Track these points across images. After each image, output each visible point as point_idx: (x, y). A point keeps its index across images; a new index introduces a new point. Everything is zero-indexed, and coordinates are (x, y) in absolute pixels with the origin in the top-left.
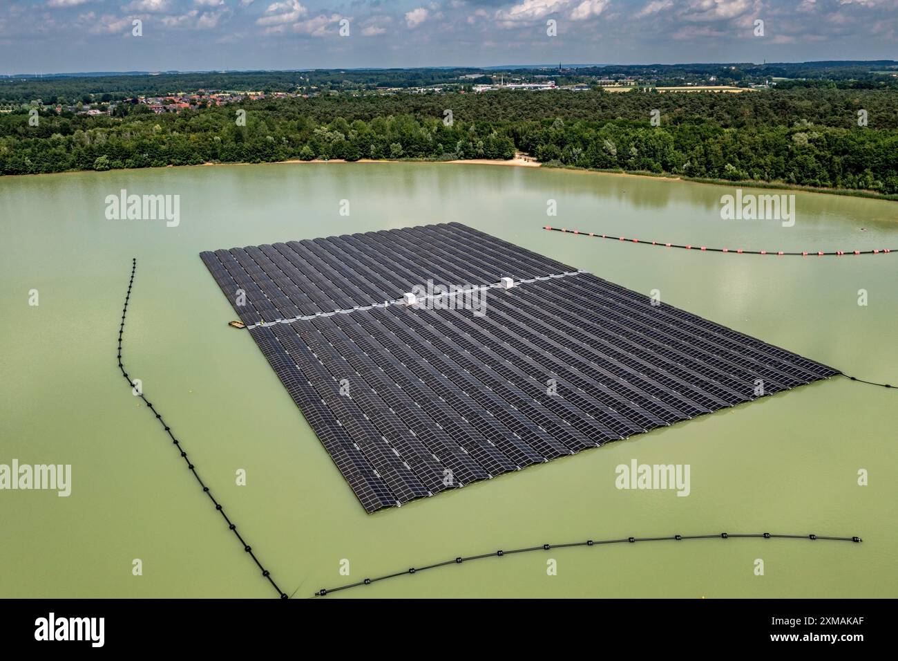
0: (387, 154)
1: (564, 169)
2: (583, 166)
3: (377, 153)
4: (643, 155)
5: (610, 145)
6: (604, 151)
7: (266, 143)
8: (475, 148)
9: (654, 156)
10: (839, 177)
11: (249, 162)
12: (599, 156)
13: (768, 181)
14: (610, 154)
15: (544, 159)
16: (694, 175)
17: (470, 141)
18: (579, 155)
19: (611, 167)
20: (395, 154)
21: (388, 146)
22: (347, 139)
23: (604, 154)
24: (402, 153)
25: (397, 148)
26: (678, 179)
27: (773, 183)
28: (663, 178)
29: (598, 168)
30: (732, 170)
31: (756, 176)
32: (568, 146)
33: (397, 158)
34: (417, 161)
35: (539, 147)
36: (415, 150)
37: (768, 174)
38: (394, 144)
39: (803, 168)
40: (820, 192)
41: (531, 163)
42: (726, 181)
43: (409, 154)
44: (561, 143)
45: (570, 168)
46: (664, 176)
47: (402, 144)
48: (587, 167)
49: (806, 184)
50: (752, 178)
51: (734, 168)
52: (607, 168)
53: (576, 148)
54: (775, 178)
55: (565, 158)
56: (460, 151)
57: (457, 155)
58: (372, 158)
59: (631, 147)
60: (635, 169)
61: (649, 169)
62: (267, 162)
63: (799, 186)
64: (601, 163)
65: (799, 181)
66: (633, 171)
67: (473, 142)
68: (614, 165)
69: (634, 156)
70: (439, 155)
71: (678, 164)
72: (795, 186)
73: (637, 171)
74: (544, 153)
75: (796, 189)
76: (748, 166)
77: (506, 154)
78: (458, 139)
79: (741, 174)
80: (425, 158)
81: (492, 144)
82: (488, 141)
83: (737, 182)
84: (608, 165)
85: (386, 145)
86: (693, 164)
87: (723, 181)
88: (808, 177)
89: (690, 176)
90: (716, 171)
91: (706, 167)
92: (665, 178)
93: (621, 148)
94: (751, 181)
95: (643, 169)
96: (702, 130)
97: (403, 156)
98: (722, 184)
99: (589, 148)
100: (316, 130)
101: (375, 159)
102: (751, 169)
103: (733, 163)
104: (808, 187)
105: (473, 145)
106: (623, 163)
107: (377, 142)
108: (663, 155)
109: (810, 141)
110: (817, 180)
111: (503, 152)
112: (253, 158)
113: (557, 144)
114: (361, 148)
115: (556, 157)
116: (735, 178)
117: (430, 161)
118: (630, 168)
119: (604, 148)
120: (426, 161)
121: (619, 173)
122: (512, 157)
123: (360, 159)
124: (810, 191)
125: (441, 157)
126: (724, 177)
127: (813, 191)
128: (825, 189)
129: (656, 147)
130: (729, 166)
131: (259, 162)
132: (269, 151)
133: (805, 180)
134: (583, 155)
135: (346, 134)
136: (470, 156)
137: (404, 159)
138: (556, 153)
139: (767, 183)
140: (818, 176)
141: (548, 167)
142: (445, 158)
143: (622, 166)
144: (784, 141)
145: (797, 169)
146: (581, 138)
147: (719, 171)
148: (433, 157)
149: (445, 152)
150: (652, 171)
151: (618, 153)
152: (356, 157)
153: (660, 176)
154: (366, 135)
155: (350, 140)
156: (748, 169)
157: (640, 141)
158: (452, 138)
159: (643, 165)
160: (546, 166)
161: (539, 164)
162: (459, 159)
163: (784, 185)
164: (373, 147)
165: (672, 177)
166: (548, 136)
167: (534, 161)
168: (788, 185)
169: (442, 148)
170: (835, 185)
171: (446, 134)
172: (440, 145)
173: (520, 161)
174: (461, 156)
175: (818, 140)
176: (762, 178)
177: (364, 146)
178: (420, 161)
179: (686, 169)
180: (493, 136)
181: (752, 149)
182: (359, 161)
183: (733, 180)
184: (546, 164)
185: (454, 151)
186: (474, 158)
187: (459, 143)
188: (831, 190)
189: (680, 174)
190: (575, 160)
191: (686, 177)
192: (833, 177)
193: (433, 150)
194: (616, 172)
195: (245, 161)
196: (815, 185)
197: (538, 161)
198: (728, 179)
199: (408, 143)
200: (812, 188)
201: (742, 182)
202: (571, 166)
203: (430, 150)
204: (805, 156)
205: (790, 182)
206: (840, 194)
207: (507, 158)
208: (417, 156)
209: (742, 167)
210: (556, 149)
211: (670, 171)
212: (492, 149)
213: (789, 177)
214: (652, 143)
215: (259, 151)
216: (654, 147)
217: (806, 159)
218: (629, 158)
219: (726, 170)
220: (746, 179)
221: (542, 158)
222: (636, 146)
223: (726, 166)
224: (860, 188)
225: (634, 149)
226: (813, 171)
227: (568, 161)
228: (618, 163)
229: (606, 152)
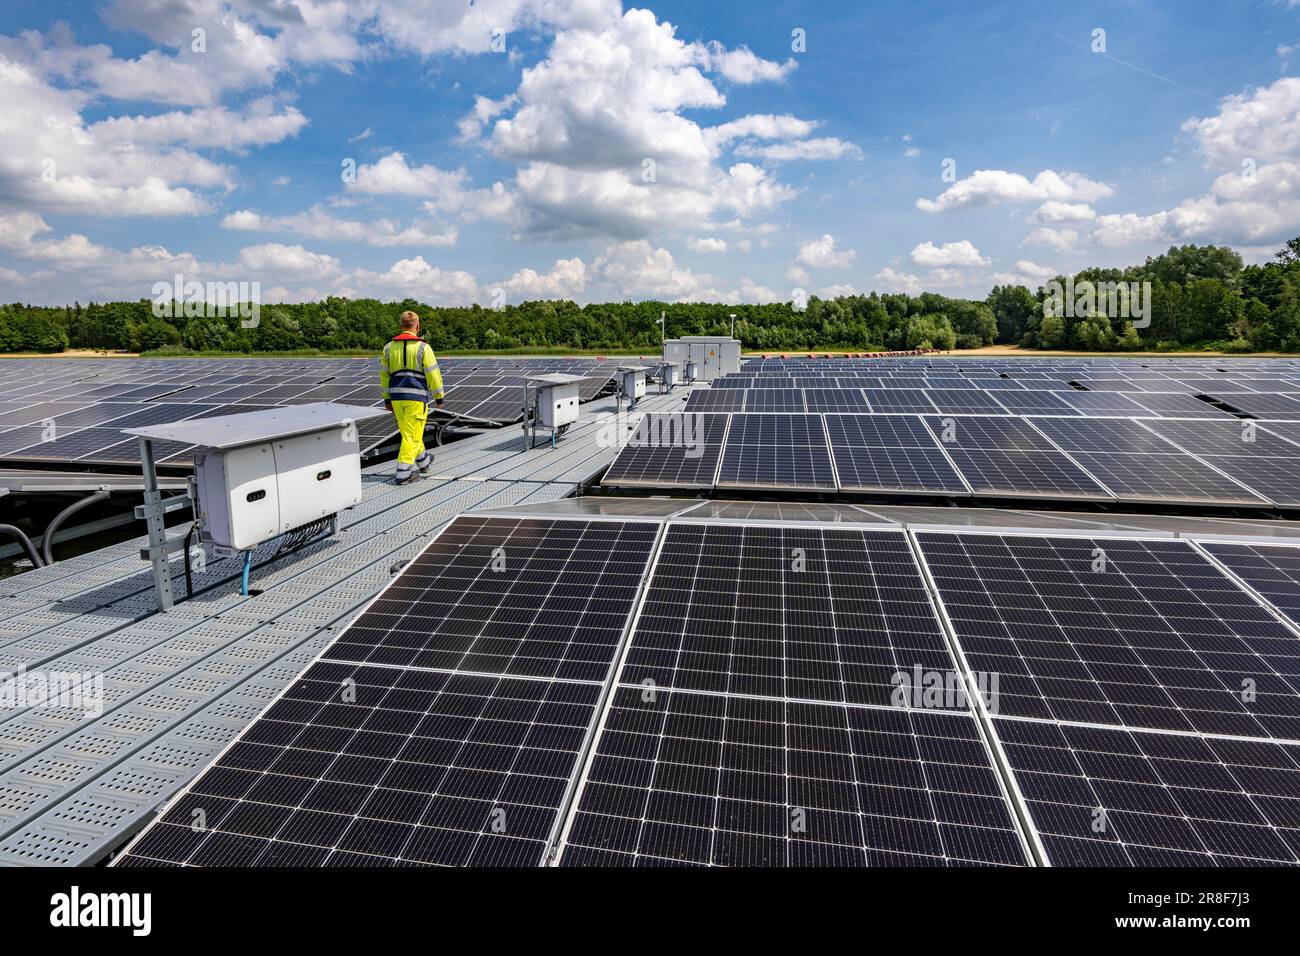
2: (238, 350)
4: (347, 328)
9: (366, 328)
13: (548, 346)
15: (146, 346)
18: (225, 337)
19: (294, 348)
23: (278, 330)
29: (271, 349)
30: (496, 337)
31: (531, 342)
37: (546, 339)
45: (213, 355)
48: (246, 351)
49: (594, 347)
50: (527, 344)
51: (498, 335)
52: (287, 349)
54: (555, 343)
55: (196, 340)
59: (324, 316)
60: (341, 348)
61: (365, 346)
63: (589, 350)
64: (273, 343)
65: (585, 346)
66: (338, 352)
68: (300, 345)
69: (333, 330)
72: (581, 350)
73: (344, 350)
76: (514, 330)
79: (511, 341)
83: (509, 350)
87: (489, 350)
88: (593, 339)
90: (474, 340)
91: (456, 336)
94: (528, 348)
95: (353, 347)
102: (521, 335)
104: (598, 350)
106: (315, 340)
110: (606, 342)
115: (171, 341)
116: (502, 346)
118: (330, 347)
119: (273, 320)
121: (313, 355)
124: (604, 354)
126: (489, 347)
127: (608, 354)
128: (619, 350)
130: (489, 333)
133: (593, 343)
138: (171, 333)
139: (548, 349)
140: (604, 336)
141: (163, 355)
143: (313, 345)
145: (577, 331)
147: (479, 339)
150: (370, 348)
151: (303, 327)
156: (515, 334)
159: (353, 341)
160: (155, 357)
161: (137, 356)
163: (568, 349)
168: (574, 349)
170: (625, 345)
176: (540, 344)
183: (502, 348)
184: (153, 352)
188: (624, 350)
190: (218, 344)
192: (621, 337)
194: (307, 355)
196: (604, 346)
198: (496, 347)
200: (604, 350)
201: (517, 349)
202: (212, 352)
205: (574, 345)
207: (50, 350)
209: (507, 333)
213: (572, 341)
214: (357, 309)
216: (360, 316)
217: (585, 320)
218: (326, 333)
219: (488, 337)
220: (518, 346)
221: (138, 344)
222: (331, 315)
223: (487, 333)
224: (654, 345)
225: (329, 319)
226: (597, 331)
227: (202, 345)
228: (306, 342)
229: (278, 327)
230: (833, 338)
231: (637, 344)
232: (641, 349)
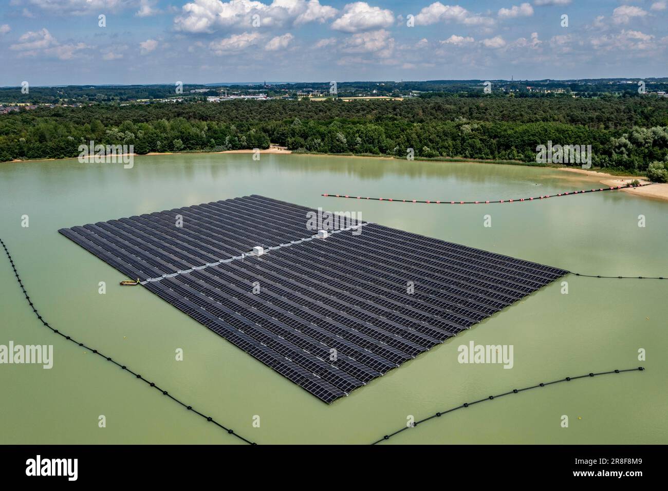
0: (171, 148)
1: (309, 155)
2: (323, 152)
3: (163, 147)
4: (365, 143)
5: (341, 136)
6: (338, 140)
7: (68, 142)
8: (240, 141)
9: (373, 143)
10: (496, 153)
11: (54, 158)
12: (335, 144)
13: (452, 157)
14: (342, 143)
15: (294, 147)
16: (403, 155)
17: (235, 136)
18: (319, 144)
19: (343, 152)
20: (178, 148)
21: (172, 142)
22: (136, 137)
23: (338, 143)
24: (182, 147)
25: (179, 143)
26: (392, 158)
27: (456, 158)
28: (381, 158)
29: (335, 152)
30: (428, 151)
31: (444, 154)
32: (310, 138)
33: (179, 151)
34: (196, 152)
35: (289, 139)
36: (193, 144)
37: (452, 153)
38: (176, 140)
39: (473, 147)
40: (486, 163)
41: (283, 151)
42: (425, 158)
43: (189, 147)
44: (305, 136)
45: (314, 154)
46: (382, 156)
47: (182, 140)
48: (326, 152)
49: (477, 157)
50: (442, 155)
51: (429, 149)
52: (341, 152)
53: (317, 139)
54: (456, 155)
55: (309, 147)
56: (228, 144)
57: (226, 147)
58: (159, 152)
59: (357, 137)
60: (361, 153)
61: (371, 152)
62: (70, 157)
63: (472, 160)
64: (336, 149)
65: (472, 156)
66: (359, 154)
67: (238, 137)
68: (345, 150)
69: (359, 143)
70: (212, 147)
71: (391, 148)
72: (469, 159)
73: (362, 154)
74: (293, 143)
75: (471, 161)
76: (438, 148)
77: (264, 145)
78: (226, 135)
79: (434, 153)
80: (201, 151)
81: (253, 138)
82: (249, 136)
83: (432, 158)
84: (342, 150)
85: (169, 141)
86: (400, 147)
87: (423, 158)
88: (477, 153)
89: (400, 156)
90: (417, 151)
92: (382, 158)
93: (349, 138)
94: (442, 158)
95: (366, 152)
96: (400, 125)
97: (184, 149)
98: (423, 160)
99: (326, 139)
100: (108, 131)
101: (162, 152)
102: (440, 150)
103: (428, 146)
104: (478, 160)
105: (238, 139)
106: (352, 148)
107: (162, 139)
108: (379, 142)
109: (472, 130)
110: (483, 155)
111: (262, 144)
112: (58, 155)
113: (302, 136)
114: (149, 144)
115: (302, 146)
116: (430, 156)
117: (206, 152)
118: (357, 152)
119: (337, 138)
120: (203, 152)
121: (350, 155)
122: (268, 148)
123: (149, 152)
124: (480, 162)
125: (214, 149)
126: (423, 156)
127: (482, 162)
128: (489, 160)
129: (374, 137)
130: (425, 148)
131: (63, 158)
132: (71, 148)
133: (476, 156)
134: (322, 144)
135: (135, 133)
136: (237, 147)
137: (185, 151)
138: (302, 143)
139: (451, 159)
140: (483, 152)
141: (298, 153)
142: (217, 150)
143: (351, 150)
144: (455, 130)
145: (469, 148)
146: (318, 132)
147: (419, 152)
148: (207, 149)
149: (217, 145)
150: (373, 153)
151: (348, 142)
152: (146, 151)
153: (380, 157)
154: (152, 134)
155: (139, 138)
156: (438, 149)
157: (362, 133)
158: (221, 135)
159: (366, 150)
160: (296, 153)
161: (290, 152)
162: (229, 150)
163: (462, 159)
164: (159, 143)
165: (388, 157)
166: (294, 131)
167: (285, 149)
168: (465, 159)
169: (214, 142)
170: (494, 158)
171: (215, 132)
172: (212, 140)
173: (274, 150)
174: (230, 148)
175: (478, 129)
176: (448, 155)
177: (151, 142)
178: (198, 152)
179: (396, 151)
180: (253, 131)
181: (437, 136)
182: (149, 154)
183: (429, 157)
184: (295, 151)
185: (223, 144)
186: (240, 149)
187: (227, 138)
188: (492, 161)
189: (393, 154)
190: (317, 148)
191: (397, 157)
192: (492, 153)
193: (207, 144)
194: (348, 155)
195: (50, 157)
196: (482, 158)
197: (289, 149)
198: (426, 156)
199: (187, 139)
200: (481, 160)
201: (436, 158)
202: (314, 152)
203: (205, 144)
204: (474, 140)
205: (466, 157)
206: (498, 163)
207: (265, 148)
208: (195, 149)
209: (434, 148)
210: (302, 140)
211: (385, 153)
212: (253, 142)
213: (465, 154)
214: (371, 134)
215: (63, 149)
216: (372, 137)
217: (474, 142)
218: (356, 145)
219: (423, 151)
220: (438, 156)
221: (291, 147)
222: (359, 136)
223: (424, 148)
224: (510, 159)
225: (358, 139)
226: (480, 149)
227: (311, 149)
228: (348, 149)
229: (338, 141)
230: (616, 163)
231: (500, 158)
232: (500, 161)
